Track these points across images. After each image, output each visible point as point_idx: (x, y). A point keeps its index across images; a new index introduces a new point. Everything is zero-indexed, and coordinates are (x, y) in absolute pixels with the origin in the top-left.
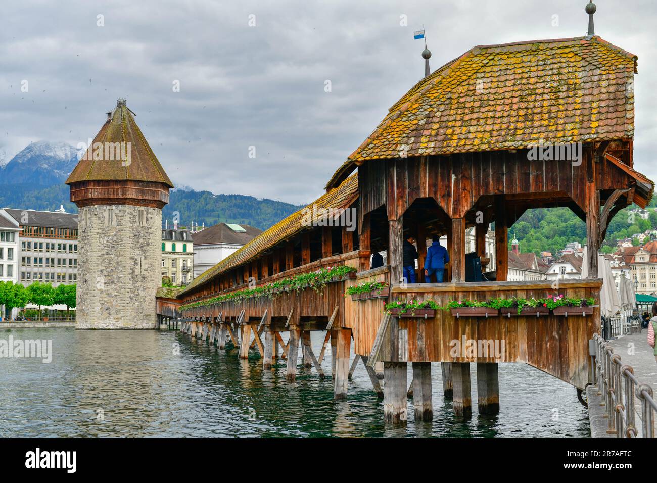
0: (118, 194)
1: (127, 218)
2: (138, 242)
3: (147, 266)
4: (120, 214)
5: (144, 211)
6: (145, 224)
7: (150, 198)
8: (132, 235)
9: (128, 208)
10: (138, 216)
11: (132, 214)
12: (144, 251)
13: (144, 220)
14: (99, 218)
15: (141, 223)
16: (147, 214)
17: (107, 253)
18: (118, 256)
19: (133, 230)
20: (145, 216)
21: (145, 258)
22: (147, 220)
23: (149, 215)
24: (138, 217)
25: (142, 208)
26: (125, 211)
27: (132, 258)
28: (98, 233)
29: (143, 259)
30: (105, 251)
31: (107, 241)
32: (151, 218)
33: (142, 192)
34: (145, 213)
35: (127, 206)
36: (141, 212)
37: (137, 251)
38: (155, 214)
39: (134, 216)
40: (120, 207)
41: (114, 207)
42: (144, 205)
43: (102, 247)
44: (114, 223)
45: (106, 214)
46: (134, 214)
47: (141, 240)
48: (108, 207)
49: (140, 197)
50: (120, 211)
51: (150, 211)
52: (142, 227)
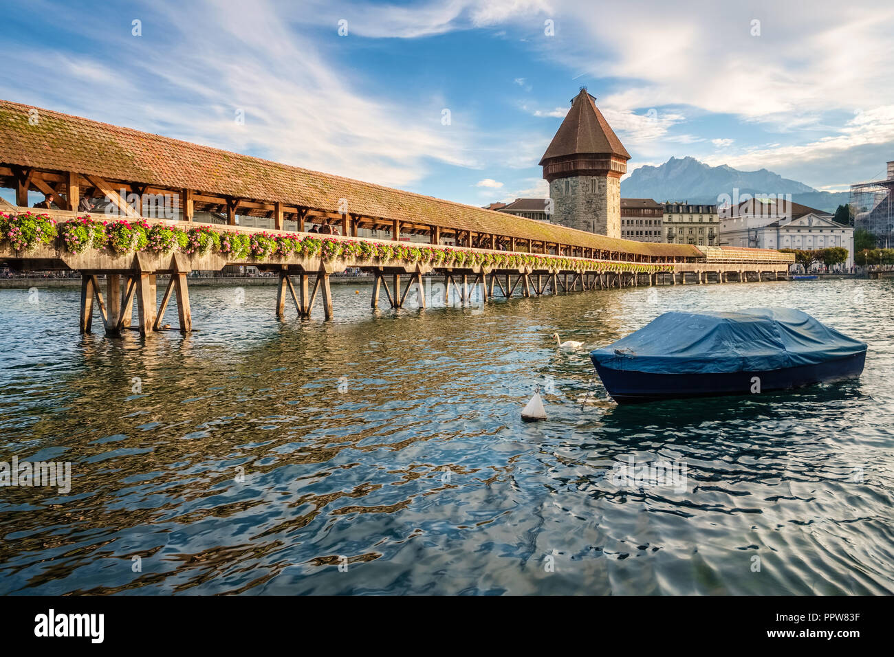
0: (570, 167)
1: (580, 187)
2: (591, 207)
3: (599, 228)
4: (575, 184)
6: (597, 191)
7: (600, 168)
8: (585, 202)
9: (581, 179)
10: (591, 184)
11: (584, 183)
12: (597, 216)
13: (597, 188)
14: (559, 190)
15: (594, 191)
16: (599, 182)
17: (565, 219)
18: (573, 220)
19: (585, 197)
21: (598, 221)
22: (599, 188)
24: (590, 187)
25: (594, 178)
26: (579, 181)
27: (585, 222)
28: (558, 202)
29: (595, 223)
30: (564, 217)
31: (565, 209)
33: (593, 164)
34: (597, 181)
35: (580, 177)
37: (590, 215)
39: (587, 185)
40: (574, 178)
41: (569, 179)
42: (596, 175)
43: (561, 214)
44: (570, 194)
45: (564, 186)
46: (587, 183)
47: (594, 206)
48: (565, 180)
49: (590, 168)
50: (574, 182)
51: (602, 180)
52: (595, 194)
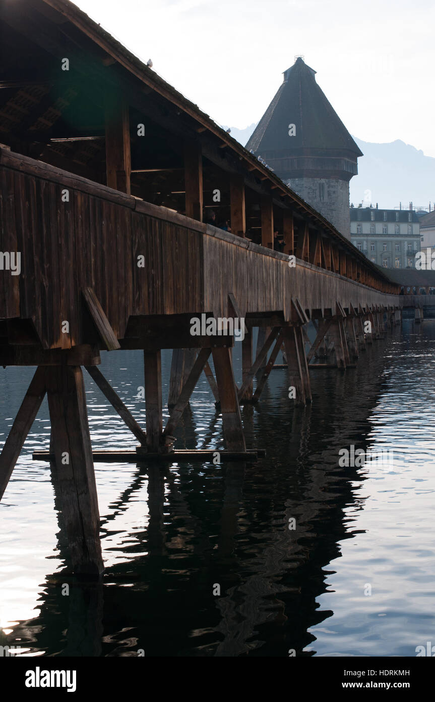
0: (293, 166)
5: (325, 184)
6: (326, 199)
7: (331, 168)
11: (311, 188)
13: (326, 195)
15: (322, 198)
16: (328, 187)
20: (326, 189)
22: (329, 194)
23: (331, 189)
24: (317, 192)
25: (323, 181)
26: (303, 185)
32: (334, 192)
34: (326, 186)
35: (304, 179)
36: (321, 186)
38: (339, 187)
39: (314, 190)
42: (325, 177)
46: (314, 188)
50: (297, 185)
51: (332, 184)
52: (323, 203)
